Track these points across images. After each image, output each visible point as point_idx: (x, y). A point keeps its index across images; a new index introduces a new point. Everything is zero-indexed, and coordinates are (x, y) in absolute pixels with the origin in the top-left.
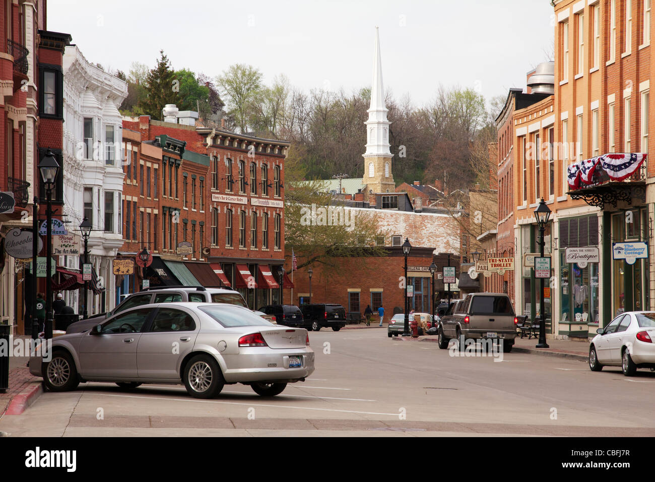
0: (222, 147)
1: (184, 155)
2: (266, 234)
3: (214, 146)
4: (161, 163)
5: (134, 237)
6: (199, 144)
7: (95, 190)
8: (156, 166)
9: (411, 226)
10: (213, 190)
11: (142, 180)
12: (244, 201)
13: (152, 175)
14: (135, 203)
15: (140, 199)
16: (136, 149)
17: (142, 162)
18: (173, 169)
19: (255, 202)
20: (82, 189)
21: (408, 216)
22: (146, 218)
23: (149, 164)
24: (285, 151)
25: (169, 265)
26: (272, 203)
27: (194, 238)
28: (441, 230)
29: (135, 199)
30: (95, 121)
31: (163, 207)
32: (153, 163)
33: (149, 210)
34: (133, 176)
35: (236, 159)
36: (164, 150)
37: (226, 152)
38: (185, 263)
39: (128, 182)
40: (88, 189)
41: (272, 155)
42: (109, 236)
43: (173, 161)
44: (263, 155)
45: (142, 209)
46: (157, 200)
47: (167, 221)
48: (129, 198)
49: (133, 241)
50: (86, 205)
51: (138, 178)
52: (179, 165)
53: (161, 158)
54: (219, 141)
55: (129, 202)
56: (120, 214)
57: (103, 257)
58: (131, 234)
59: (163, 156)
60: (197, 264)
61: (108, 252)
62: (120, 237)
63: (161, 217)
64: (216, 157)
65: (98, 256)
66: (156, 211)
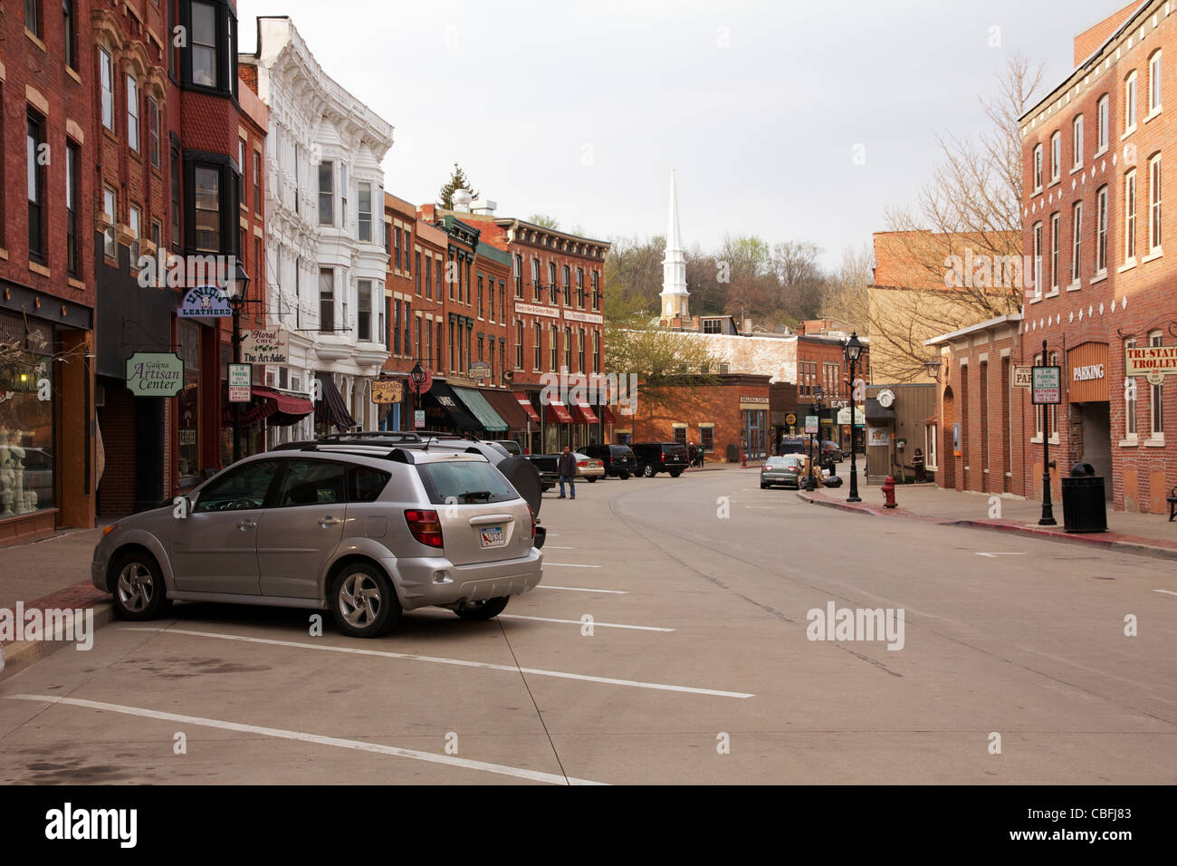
0: (527, 243)
1: (478, 247)
2: (582, 355)
3: (517, 241)
4: (446, 253)
5: (407, 352)
6: (498, 239)
7: (338, 272)
8: (439, 257)
9: (739, 352)
10: (516, 297)
11: (418, 274)
12: (556, 313)
13: (434, 269)
14: (408, 304)
15: (414, 298)
16: (408, 227)
17: (418, 248)
18: (464, 264)
19: (568, 315)
20: (317, 271)
21: (737, 341)
22: (425, 326)
23: (429, 253)
24: (604, 254)
25: (459, 393)
26: (589, 318)
27: (492, 359)
28: (775, 356)
29: (408, 298)
30: (337, 167)
31: (450, 314)
32: (434, 252)
33: (429, 316)
34: (404, 264)
35: (544, 261)
36: (449, 237)
37: (532, 250)
38: (480, 390)
39: (397, 272)
40: (327, 271)
41: (589, 258)
42: (364, 345)
43: (464, 254)
44: (578, 257)
45: (419, 313)
46: (441, 303)
47: (455, 333)
48: (398, 295)
49: (405, 357)
50: (323, 295)
51: (413, 269)
52: (472, 260)
53: (446, 247)
54: (523, 236)
55: (399, 302)
56: (381, 315)
57: (357, 378)
58: (403, 347)
59: (449, 245)
60: (497, 392)
61: (364, 370)
62: (383, 347)
63: (447, 328)
64: (519, 257)
65: (349, 375)
66: (439, 319)
